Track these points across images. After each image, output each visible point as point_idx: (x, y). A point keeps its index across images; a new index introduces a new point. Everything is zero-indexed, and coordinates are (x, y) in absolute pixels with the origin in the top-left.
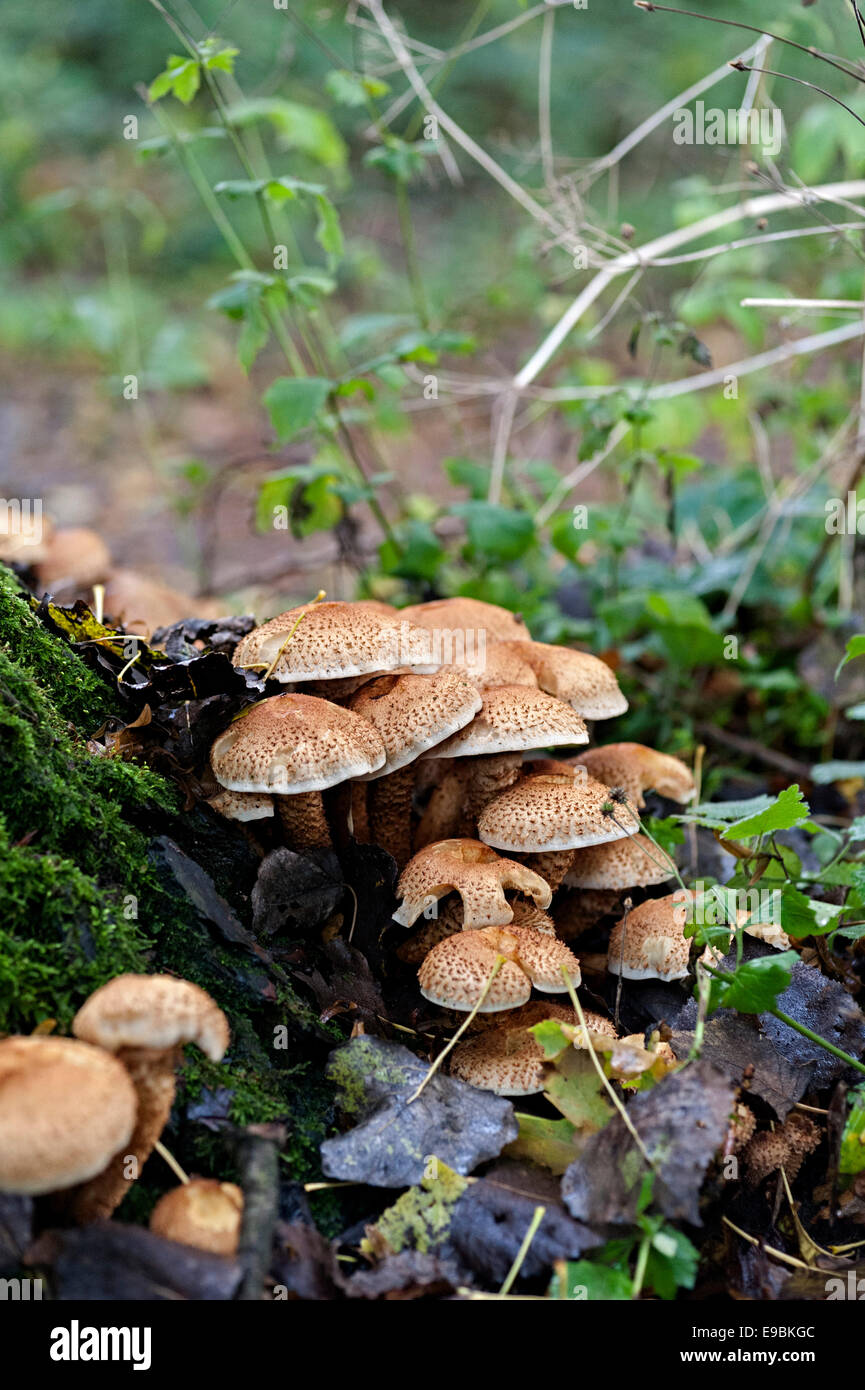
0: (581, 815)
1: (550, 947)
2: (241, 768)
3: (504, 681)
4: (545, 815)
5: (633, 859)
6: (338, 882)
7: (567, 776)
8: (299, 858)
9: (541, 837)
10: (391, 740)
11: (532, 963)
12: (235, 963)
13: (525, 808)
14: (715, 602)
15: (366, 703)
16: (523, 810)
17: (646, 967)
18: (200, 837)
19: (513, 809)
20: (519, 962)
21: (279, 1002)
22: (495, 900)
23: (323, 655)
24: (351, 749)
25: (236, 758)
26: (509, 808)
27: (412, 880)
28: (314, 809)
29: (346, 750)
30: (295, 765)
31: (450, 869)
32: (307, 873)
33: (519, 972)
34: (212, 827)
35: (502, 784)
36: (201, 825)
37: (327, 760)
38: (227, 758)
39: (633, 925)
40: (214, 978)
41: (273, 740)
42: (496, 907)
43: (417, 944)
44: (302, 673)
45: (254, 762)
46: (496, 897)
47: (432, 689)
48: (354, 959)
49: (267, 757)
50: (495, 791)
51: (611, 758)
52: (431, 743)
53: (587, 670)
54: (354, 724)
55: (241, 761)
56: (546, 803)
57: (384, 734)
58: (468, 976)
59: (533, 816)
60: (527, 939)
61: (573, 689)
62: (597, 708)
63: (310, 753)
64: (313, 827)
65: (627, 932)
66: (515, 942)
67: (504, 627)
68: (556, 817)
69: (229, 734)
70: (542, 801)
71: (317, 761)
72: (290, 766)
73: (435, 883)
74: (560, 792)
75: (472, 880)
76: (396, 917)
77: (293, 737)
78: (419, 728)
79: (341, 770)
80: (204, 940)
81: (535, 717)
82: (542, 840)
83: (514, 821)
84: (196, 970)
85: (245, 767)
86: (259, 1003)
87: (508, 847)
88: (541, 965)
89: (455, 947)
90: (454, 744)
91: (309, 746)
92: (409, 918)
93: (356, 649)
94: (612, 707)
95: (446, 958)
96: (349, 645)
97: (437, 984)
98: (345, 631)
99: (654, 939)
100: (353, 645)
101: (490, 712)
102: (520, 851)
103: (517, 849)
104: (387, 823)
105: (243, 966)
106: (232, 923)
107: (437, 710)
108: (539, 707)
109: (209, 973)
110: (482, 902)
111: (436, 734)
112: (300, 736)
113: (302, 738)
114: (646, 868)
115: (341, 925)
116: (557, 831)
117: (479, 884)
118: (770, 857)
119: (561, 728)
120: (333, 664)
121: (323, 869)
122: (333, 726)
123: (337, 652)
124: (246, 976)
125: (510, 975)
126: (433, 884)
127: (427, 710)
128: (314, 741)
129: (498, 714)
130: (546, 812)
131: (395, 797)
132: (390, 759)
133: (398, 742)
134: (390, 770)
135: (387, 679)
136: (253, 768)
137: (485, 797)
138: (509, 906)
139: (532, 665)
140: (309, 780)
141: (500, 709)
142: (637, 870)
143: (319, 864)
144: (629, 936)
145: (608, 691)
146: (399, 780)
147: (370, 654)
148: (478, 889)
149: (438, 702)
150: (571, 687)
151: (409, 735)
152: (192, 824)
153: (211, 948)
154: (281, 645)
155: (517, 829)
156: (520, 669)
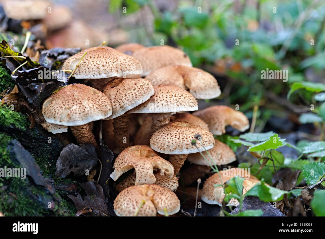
0: (188, 141)
1: (167, 196)
2: (51, 113)
3: (170, 82)
4: (174, 140)
5: (217, 154)
6: (95, 158)
7: (188, 123)
8: (79, 148)
9: (171, 148)
10: (115, 105)
11: (158, 202)
12: (39, 193)
13: (167, 136)
14: (277, 48)
15: (108, 89)
16: (166, 136)
17: (214, 200)
18: (35, 139)
19: (162, 136)
20: (153, 201)
21: (55, 210)
22: (148, 174)
23: (92, 69)
24: (94, 109)
25: (50, 109)
26: (161, 135)
27: (118, 162)
28: (85, 130)
29: (92, 110)
30: (71, 114)
31: (133, 159)
32: (82, 154)
33: (152, 206)
34: (41, 135)
35: (163, 124)
36: (36, 134)
37: (84, 113)
38: (47, 109)
39: (212, 182)
40: (29, 199)
41: (64, 103)
42: (149, 177)
43: (123, 185)
44: (84, 75)
45: (55, 112)
46: (149, 173)
47: (134, 85)
48: (98, 189)
49: (61, 110)
50: (160, 126)
51: (214, 112)
52: (130, 108)
53: (204, 79)
54: (100, 98)
55: (51, 111)
56: (175, 135)
57: (113, 102)
58: (131, 206)
59: (169, 140)
60: (158, 191)
61: (197, 87)
62: (206, 95)
63: (77, 110)
64: (84, 136)
65: (209, 184)
66: (153, 192)
67: (179, 59)
68: (178, 140)
69: (50, 99)
70: (174, 133)
71: (80, 114)
72: (69, 115)
73: (126, 164)
74: (181, 131)
75: (141, 165)
76: (111, 176)
77: (72, 102)
78: (126, 101)
79: (89, 118)
80: (26, 183)
81: (174, 100)
82: (172, 150)
83: (162, 141)
84: (22, 195)
85: (52, 113)
86: (47, 210)
87: (159, 151)
88: (161, 204)
89: (128, 193)
90: (141, 108)
91: (78, 107)
92: (115, 177)
93: (106, 67)
94: (213, 95)
95: (124, 197)
96: (103, 66)
97: (119, 208)
98: (103, 60)
99: (218, 189)
100: (105, 66)
101: (157, 96)
102: (163, 153)
103: (163, 152)
104: (119, 134)
105: (42, 195)
106: (40, 177)
107: (134, 94)
108: (177, 95)
109: (28, 196)
110: (143, 174)
111: (133, 104)
112: (75, 102)
113: (76, 103)
114: (221, 158)
115: (95, 174)
116: (178, 147)
117: (143, 166)
118: (268, 159)
119: (185, 104)
120: (96, 73)
121: (88, 153)
122: (89, 99)
123: (98, 68)
124: (43, 199)
125: (148, 207)
126: (125, 165)
127: (130, 94)
128: (80, 105)
129: (160, 97)
130: (174, 138)
131: (121, 125)
132: (114, 113)
133: (118, 106)
134: (114, 117)
135: (119, 79)
136: (55, 114)
137: (156, 128)
138: (154, 176)
139: (183, 76)
140: (76, 121)
141: (161, 95)
142: (217, 159)
143: (87, 151)
144: (210, 186)
145: (212, 88)
146: (121, 119)
147: (111, 70)
148: (142, 169)
149: (135, 91)
150: (196, 86)
151: (122, 104)
152: (32, 134)
153: (29, 186)
154: (77, 63)
155: (162, 144)
156: (177, 77)
